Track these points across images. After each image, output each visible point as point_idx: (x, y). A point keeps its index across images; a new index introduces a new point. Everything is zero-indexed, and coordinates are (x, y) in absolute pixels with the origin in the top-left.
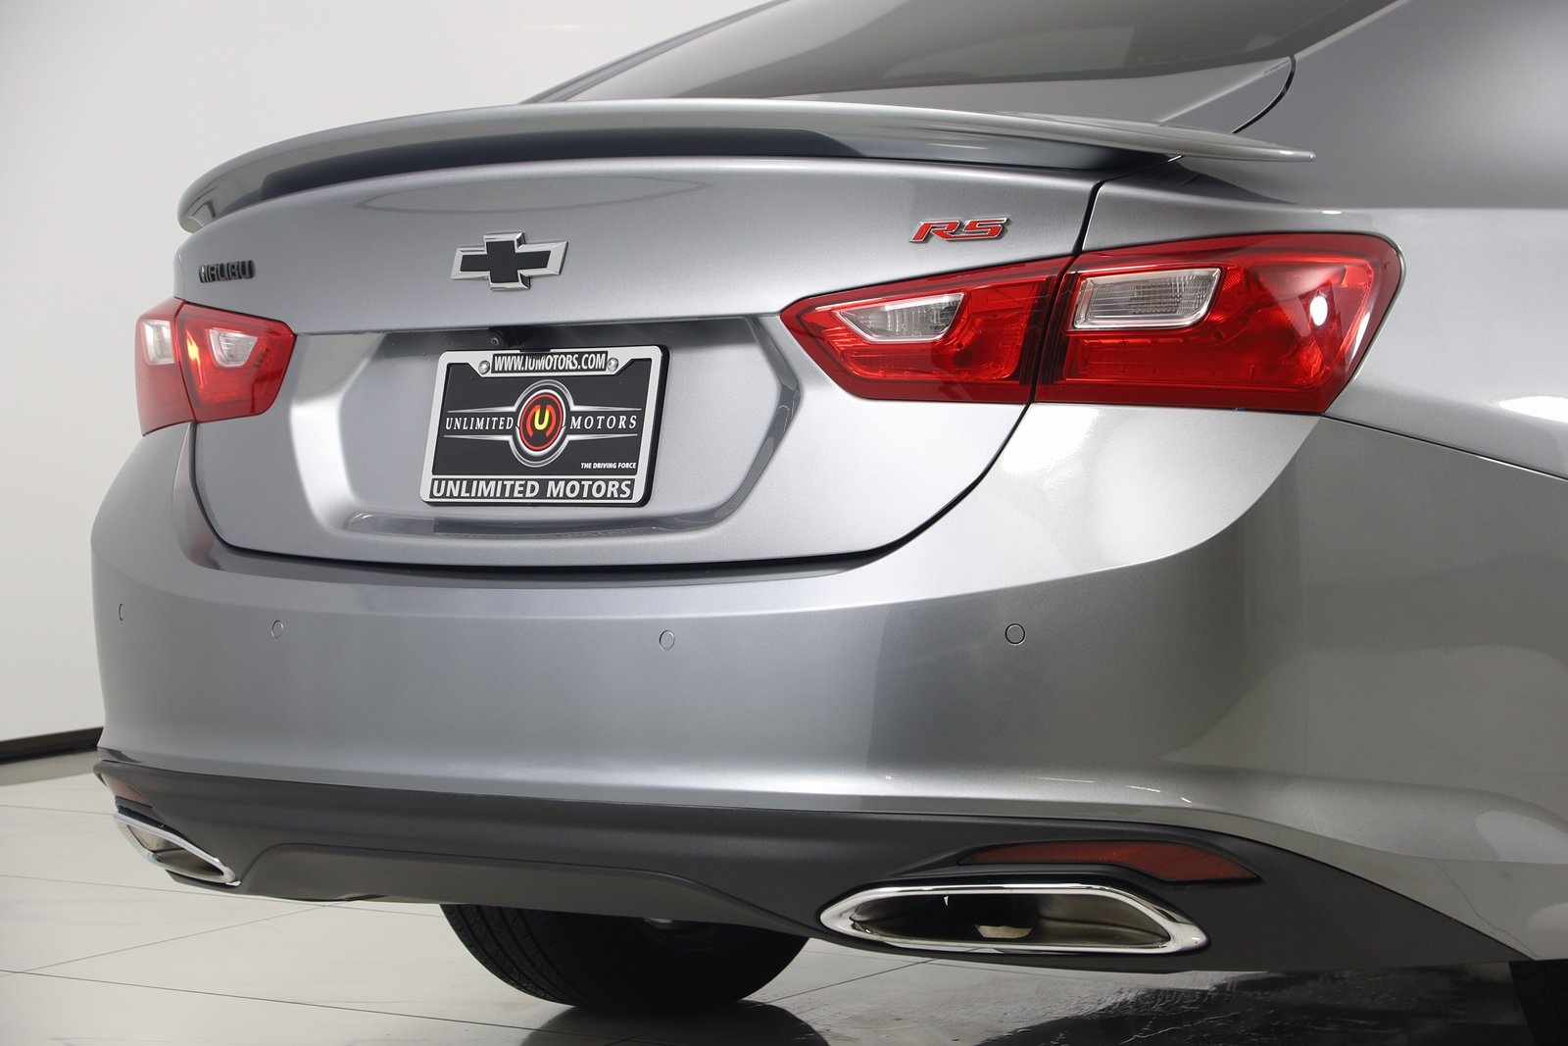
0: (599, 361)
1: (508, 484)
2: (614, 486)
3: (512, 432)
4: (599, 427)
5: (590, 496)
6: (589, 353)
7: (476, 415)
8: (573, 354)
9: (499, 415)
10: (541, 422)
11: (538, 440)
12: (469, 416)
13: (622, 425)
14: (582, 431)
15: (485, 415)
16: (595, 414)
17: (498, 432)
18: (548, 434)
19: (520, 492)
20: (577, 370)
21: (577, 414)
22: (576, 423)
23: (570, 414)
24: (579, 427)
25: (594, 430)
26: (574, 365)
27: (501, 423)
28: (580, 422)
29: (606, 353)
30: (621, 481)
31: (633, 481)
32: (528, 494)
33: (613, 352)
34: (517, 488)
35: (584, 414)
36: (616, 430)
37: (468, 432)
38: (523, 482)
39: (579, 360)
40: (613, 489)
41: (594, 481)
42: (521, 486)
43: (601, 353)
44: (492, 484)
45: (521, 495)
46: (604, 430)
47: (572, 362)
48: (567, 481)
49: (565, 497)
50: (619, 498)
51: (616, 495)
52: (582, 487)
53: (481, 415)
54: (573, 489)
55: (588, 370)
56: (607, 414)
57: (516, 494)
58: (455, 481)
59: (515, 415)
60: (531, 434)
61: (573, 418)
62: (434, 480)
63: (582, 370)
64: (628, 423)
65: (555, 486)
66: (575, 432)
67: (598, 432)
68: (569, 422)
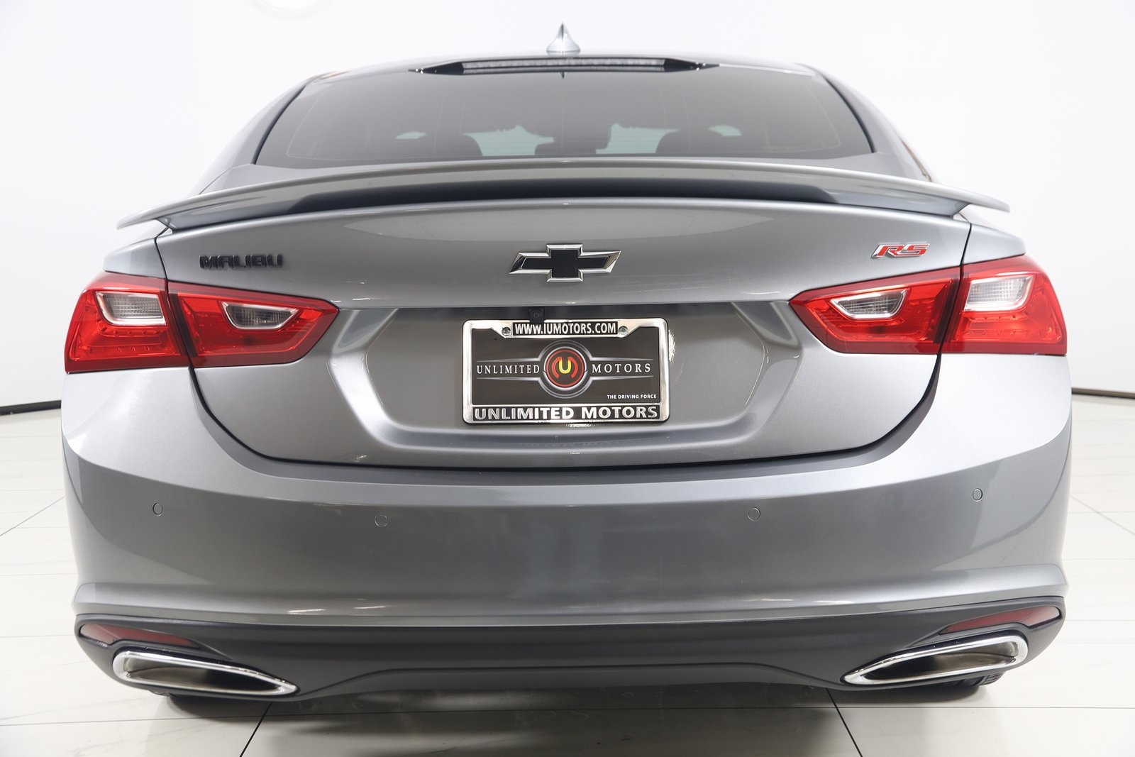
0: (612, 328)
1: (545, 410)
2: (641, 410)
3: (539, 375)
4: (618, 371)
5: (621, 416)
6: (601, 323)
7: (504, 364)
8: (586, 323)
9: (525, 363)
10: (565, 367)
11: (565, 380)
12: (498, 364)
13: (638, 370)
14: (603, 374)
15: (513, 364)
16: (613, 363)
17: (525, 375)
18: (573, 376)
19: (556, 415)
20: (591, 334)
21: (597, 363)
22: (596, 369)
23: (590, 363)
24: (600, 372)
25: (613, 374)
26: (587, 330)
27: (529, 369)
28: (601, 369)
29: (616, 323)
30: (648, 407)
31: (658, 407)
32: (564, 417)
33: (622, 322)
34: (554, 413)
35: (603, 363)
36: (633, 373)
37: (498, 375)
38: (558, 409)
39: (592, 326)
40: (641, 412)
41: (623, 407)
42: (556, 411)
43: (612, 323)
44: (530, 410)
45: (559, 417)
46: (623, 373)
48: (598, 408)
49: (599, 418)
50: (648, 418)
51: (644, 416)
52: (613, 411)
53: (509, 364)
54: (605, 412)
55: (601, 333)
56: (623, 363)
57: (553, 417)
58: (494, 408)
59: (540, 363)
60: (557, 376)
61: (594, 365)
62: (474, 409)
63: (596, 333)
64: (643, 368)
65: (588, 411)
66: (597, 374)
67: (618, 374)
68: (590, 368)
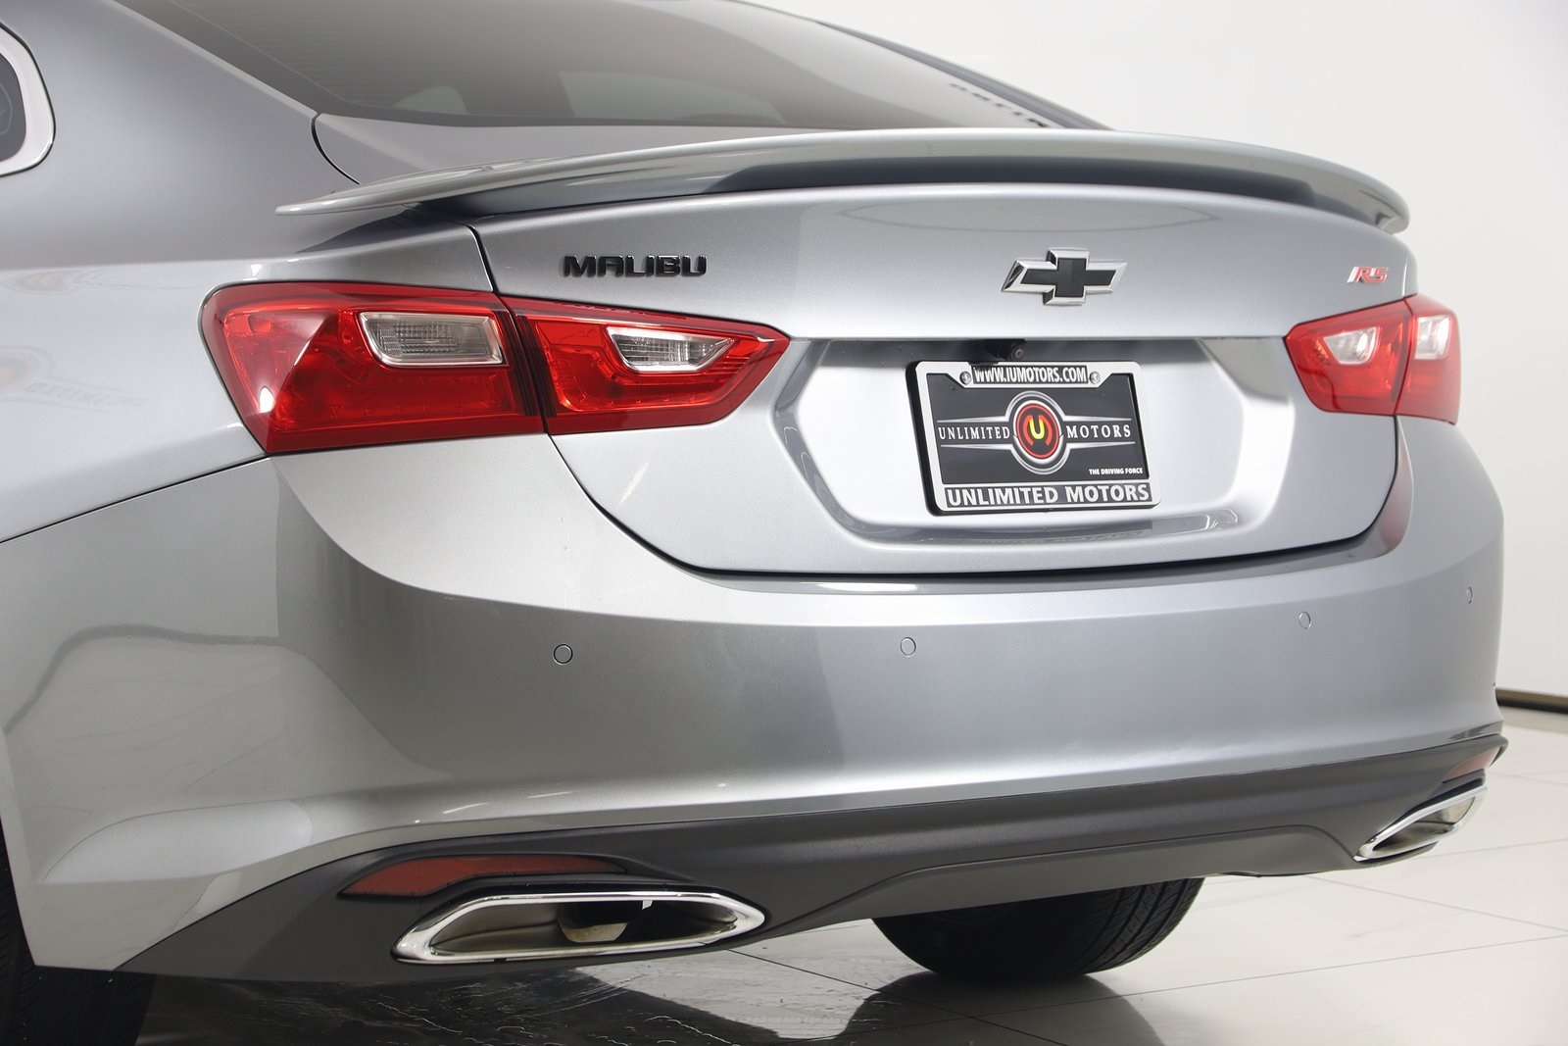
0: (1080, 375)
1: (1026, 491)
2: (1131, 490)
3: (1011, 441)
4: (1096, 436)
5: (1110, 500)
6: (1069, 367)
7: (969, 425)
8: (1053, 367)
9: (993, 425)
10: (1038, 431)
11: (1041, 448)
12: (962, 425)
13: (1117, 433)
14: (1080, 440)
15: (979, 425)
16: (1089, 424)
17: (995, 441)
18: (1048, 442)
19: (1039, 498)
20: (1060, 382)
21: (1071, 424)
22: (1072, 433)
23: (1064, 424)
24: (1076, 436)
25: (1091, 439)
26: (1055, 377)
27: (997, 433)
28: (1077, 433)
29: (1085, 367)
30: (1137, 485)
31: (1148, 484)
32: (1048, 500)
33: (1092, 366)
34: (1036, 496)
35: (1078, 424)
36: (1112, 438)
37: (964, 442)
38: (1040, 489)
39: (1060, 372)
40: (1131, 492)
41: (1111, 486)
42: (1038, 492)
43: (1081, 367)
44: (1009, 491)
45: (1042, 501)
46: (1101, 439)
47: (1054, 375)
48: (1084, 487)
49: (1086, 501)
50: (1139, 501)
51: (1135, 498)
52: (1100, 492)
53: (974, 425)
54: (1091, 493)
55: (1071, 382)
56: (1100, 424)
57: (1036, 501)
58: (969, 489)
59: (1009, 424)
60: (1032, 443)
61: (1068, 427)
62: (946, 489)
63: (1064, 382)
64: (1122, 431)
65: (1075, 492)
66: (1073, 440)
67: (1096, 440)
68: (1065, 432)
